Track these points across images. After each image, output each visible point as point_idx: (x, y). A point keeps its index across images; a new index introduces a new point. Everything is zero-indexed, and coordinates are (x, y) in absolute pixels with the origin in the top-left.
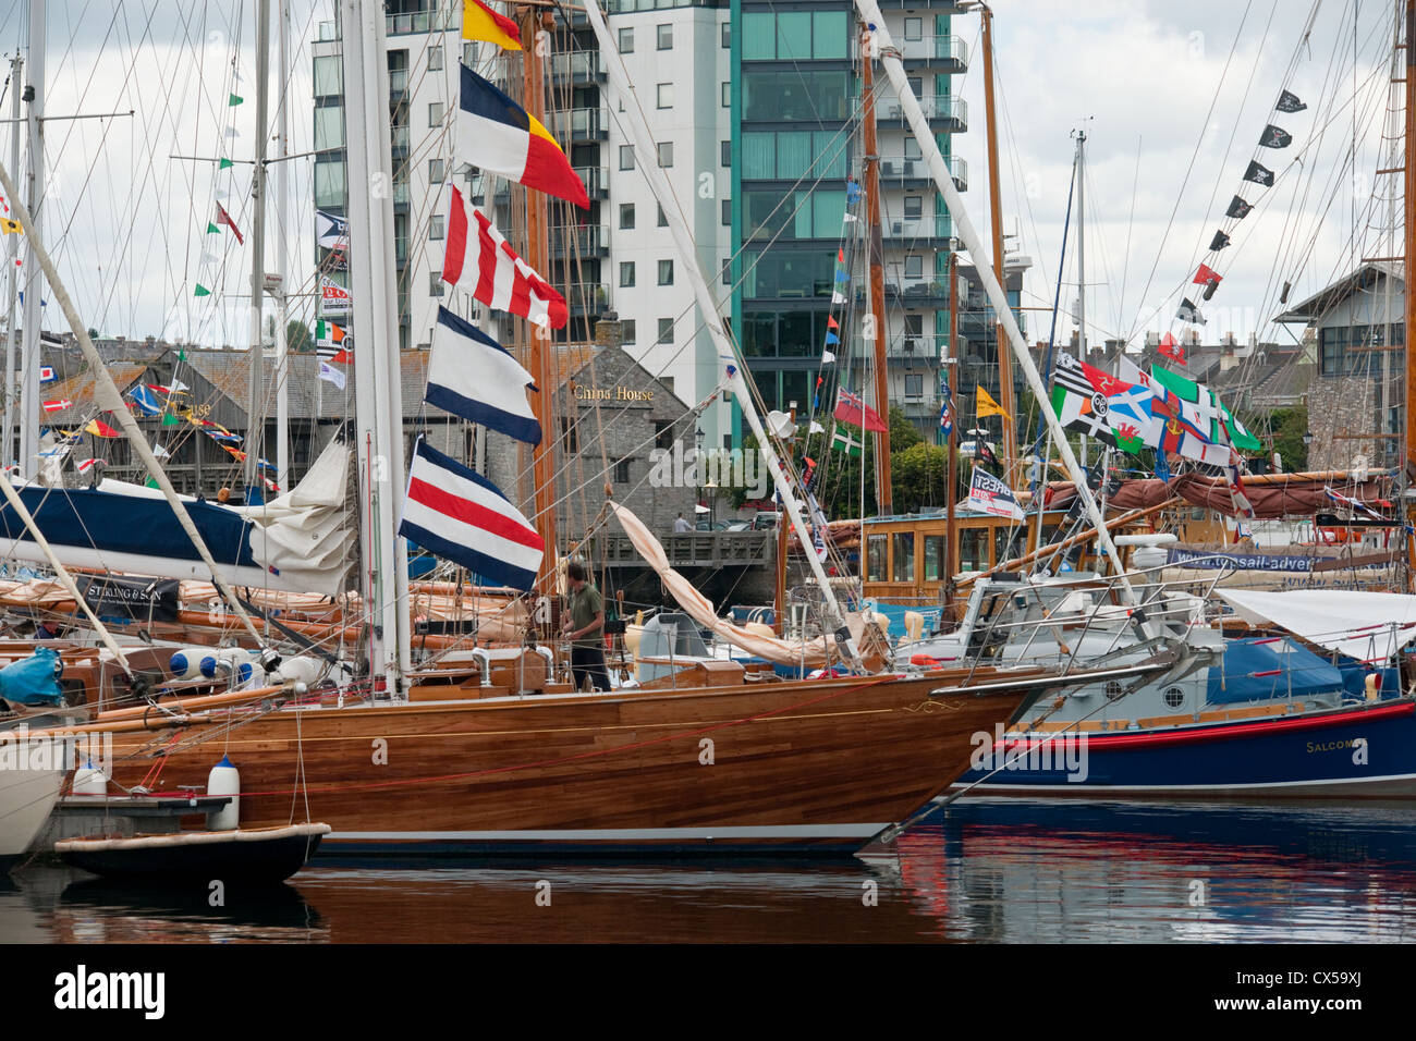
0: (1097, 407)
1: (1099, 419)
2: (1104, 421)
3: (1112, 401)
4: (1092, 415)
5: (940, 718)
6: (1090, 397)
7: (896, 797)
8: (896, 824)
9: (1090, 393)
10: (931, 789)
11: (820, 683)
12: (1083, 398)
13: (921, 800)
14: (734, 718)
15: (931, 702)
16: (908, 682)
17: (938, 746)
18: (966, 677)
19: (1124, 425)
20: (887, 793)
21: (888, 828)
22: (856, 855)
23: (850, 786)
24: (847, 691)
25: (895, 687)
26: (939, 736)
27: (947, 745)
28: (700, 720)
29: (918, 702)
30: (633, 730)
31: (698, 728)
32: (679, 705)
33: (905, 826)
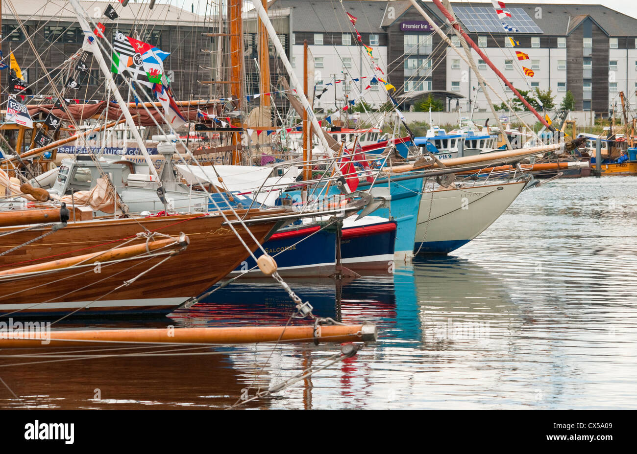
0: (137, 62)
1: (138, 68)
2: (142, 69)
3: (144, 57)
4: (133, 66)
5: (226, 238)
6: (132, 56)
7: (197, 283)
8: (194, 298)
9: (132, 54)
10: (217, 277)
11: (159, 219)
12: (128, 57)
13: (209, 284)
14: (110, 238)
15: (222, 229)
16: (211, 217)
17: (223, 253)
18: (244, 215)
19: (152, 69)
20: (191, 280)
21: (189, 300)
22: (167, 316)
23: (170, 277)
24: (175, 223)
25: (203, 220)
26: (225, 248)
27: (229, 253)
28: (90, 240)
29: (215, 229)
30: (50, 246)
31: (88, 244)
32: (78, 231)
33: (199, 299)
